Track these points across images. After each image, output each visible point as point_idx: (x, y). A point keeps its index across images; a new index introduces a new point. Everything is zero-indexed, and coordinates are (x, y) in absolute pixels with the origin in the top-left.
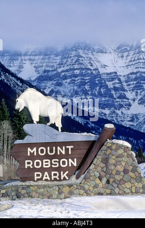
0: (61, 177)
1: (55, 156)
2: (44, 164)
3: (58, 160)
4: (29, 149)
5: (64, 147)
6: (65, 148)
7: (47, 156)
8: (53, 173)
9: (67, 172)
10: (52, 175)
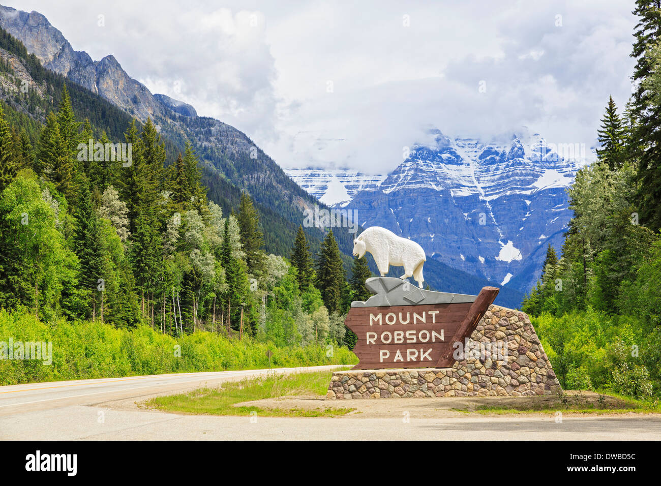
0: (420, 358)
1: (410, 327)
2: (396, 337)
3: (414, 332)
4: (372, 316)
5: (424, 314)
6: (427, 313)
7: (398, 327)
8: (409, 351)
9: (430, 350)
10: (408, 353)
